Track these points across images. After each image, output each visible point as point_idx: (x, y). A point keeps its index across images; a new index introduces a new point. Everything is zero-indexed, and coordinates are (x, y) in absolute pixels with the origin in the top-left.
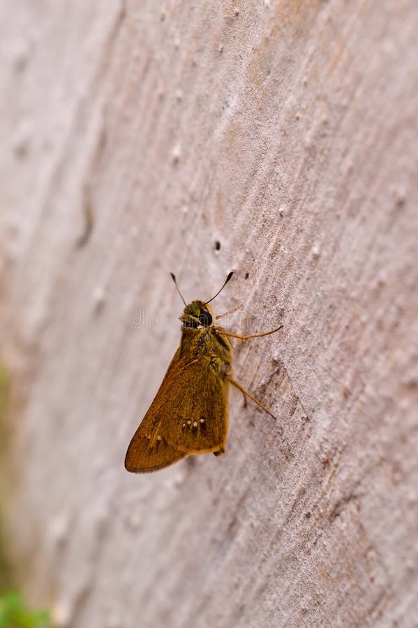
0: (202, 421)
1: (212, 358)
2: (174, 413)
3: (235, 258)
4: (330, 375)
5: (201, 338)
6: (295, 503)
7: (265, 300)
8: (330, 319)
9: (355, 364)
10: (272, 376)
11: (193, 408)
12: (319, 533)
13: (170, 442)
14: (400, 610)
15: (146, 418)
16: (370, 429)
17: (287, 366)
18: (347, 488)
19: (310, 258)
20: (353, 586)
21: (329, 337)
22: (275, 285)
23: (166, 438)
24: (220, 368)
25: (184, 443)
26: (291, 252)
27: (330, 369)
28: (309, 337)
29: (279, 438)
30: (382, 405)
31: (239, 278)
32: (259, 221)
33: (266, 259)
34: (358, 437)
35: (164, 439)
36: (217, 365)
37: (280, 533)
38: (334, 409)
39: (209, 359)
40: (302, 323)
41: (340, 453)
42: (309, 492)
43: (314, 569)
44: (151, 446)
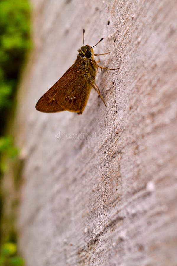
0: (75, 98)
1: (86, 72)
2: (63, 91)
3: (113, 31)
4: (128, 97)
5: (83, 62)
6: (103, 145)
7: (117, 54)
8: (135, 73)
9: (137, 96)
10: (110, 88)
11: (72, 91)
12: (106, 162)
13: (58, 103)
14: (122, 207)
15: (50, 89)
16: (134, 126)
17: (117, 86)
18: (120, 148)
19: (136, 42)
20: (110, 189)
21: (133, 80)
22: (122, 49)
23: (57, 100)
24: (88, 78)
25: (64, 105)
26: (131, 37)
27: (129, 94)
28: (127, 77)
29: (105, 115)
30: (140, 118)
31: (112, 40)
32: (125, 18)
33: (123, 36)
34: (129, 128)
35: (56, 100)
36: (88, 76)
37: (95, 155)
38: (126, 112)
39: (84, 73)
40: (126, 70)
41: (122, 132)
42: (108, 143)
43: (101, 176)
44: (50, 102)
